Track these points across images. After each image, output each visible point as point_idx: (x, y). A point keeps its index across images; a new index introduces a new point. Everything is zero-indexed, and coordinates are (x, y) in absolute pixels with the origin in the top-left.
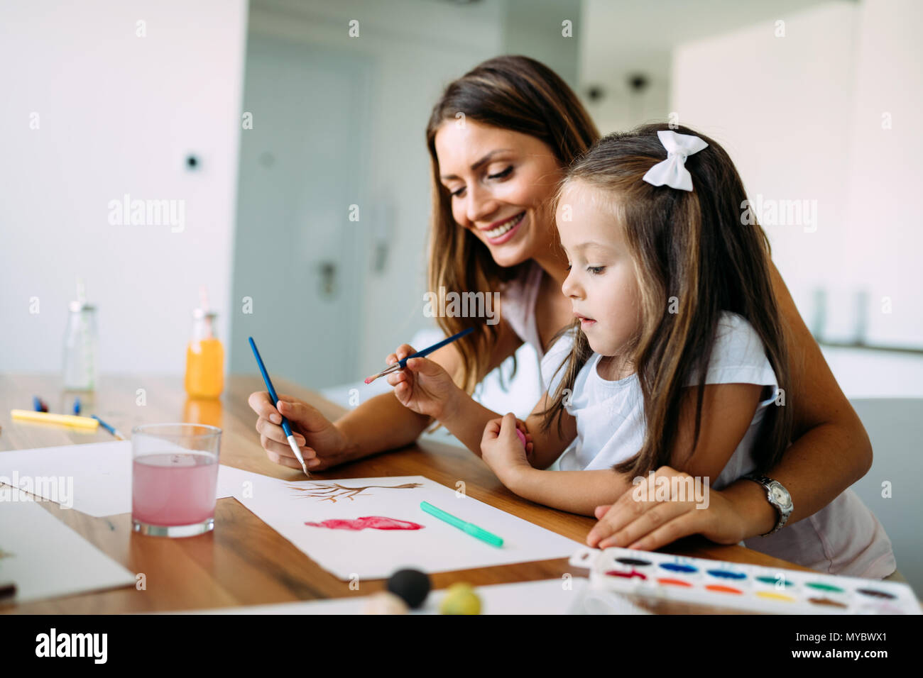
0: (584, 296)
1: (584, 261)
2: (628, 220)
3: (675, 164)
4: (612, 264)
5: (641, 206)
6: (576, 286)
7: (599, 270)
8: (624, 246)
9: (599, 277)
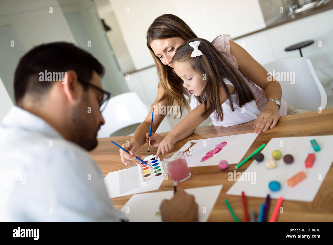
0: (189, 86)
1: (186, 78)
2: (192, 66)
3: (196, 50)
4: (193, 77)
5: (193, 62)
6: (187, 85)
7: (191, 79)
8: (193, 72)
9: (191, 81)
